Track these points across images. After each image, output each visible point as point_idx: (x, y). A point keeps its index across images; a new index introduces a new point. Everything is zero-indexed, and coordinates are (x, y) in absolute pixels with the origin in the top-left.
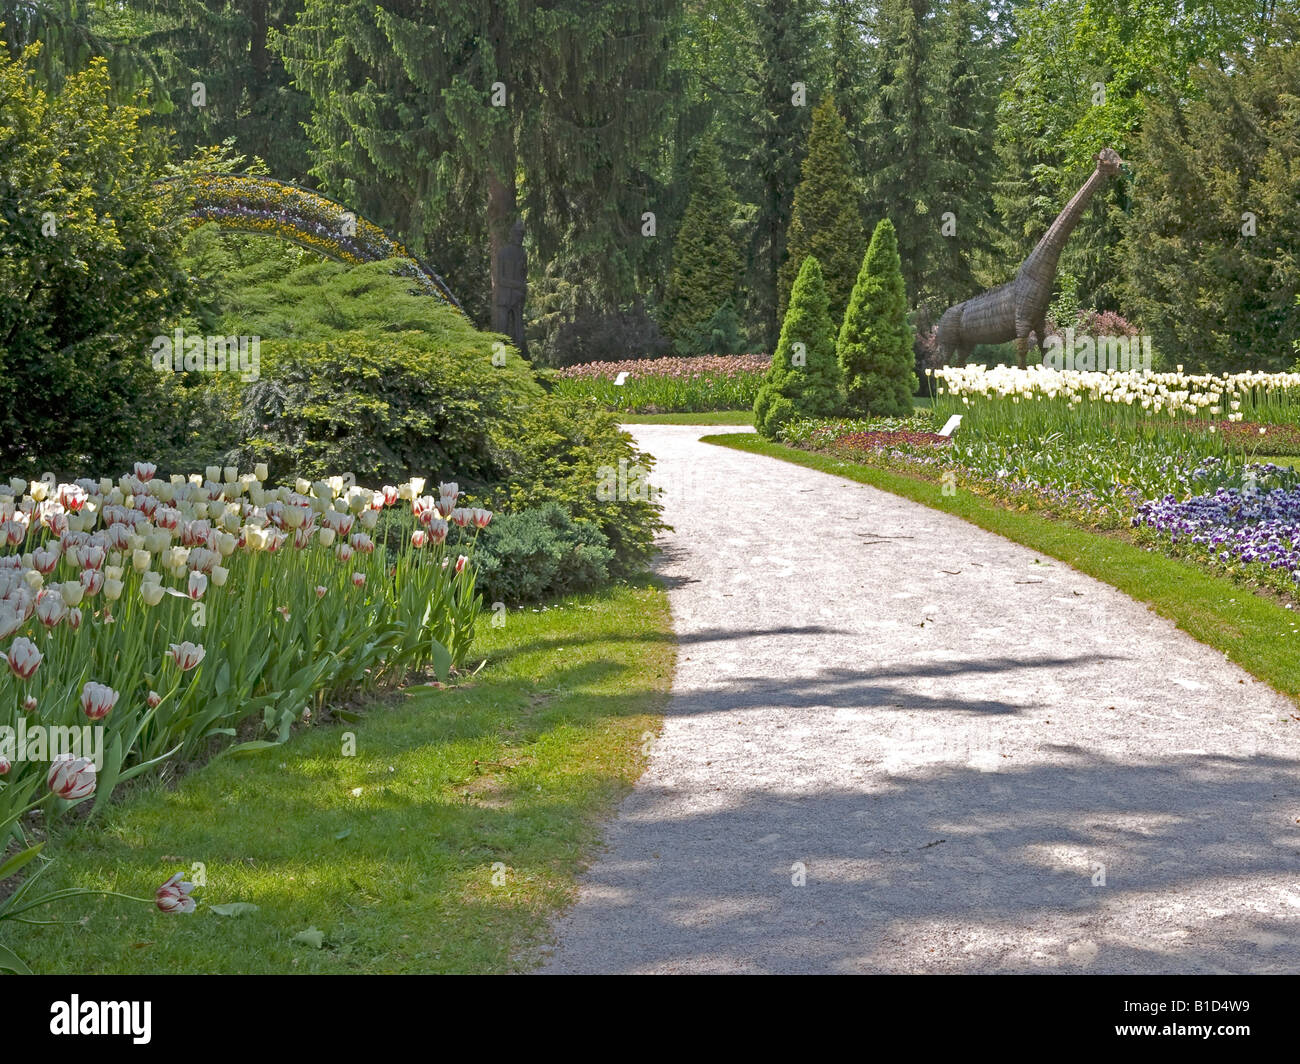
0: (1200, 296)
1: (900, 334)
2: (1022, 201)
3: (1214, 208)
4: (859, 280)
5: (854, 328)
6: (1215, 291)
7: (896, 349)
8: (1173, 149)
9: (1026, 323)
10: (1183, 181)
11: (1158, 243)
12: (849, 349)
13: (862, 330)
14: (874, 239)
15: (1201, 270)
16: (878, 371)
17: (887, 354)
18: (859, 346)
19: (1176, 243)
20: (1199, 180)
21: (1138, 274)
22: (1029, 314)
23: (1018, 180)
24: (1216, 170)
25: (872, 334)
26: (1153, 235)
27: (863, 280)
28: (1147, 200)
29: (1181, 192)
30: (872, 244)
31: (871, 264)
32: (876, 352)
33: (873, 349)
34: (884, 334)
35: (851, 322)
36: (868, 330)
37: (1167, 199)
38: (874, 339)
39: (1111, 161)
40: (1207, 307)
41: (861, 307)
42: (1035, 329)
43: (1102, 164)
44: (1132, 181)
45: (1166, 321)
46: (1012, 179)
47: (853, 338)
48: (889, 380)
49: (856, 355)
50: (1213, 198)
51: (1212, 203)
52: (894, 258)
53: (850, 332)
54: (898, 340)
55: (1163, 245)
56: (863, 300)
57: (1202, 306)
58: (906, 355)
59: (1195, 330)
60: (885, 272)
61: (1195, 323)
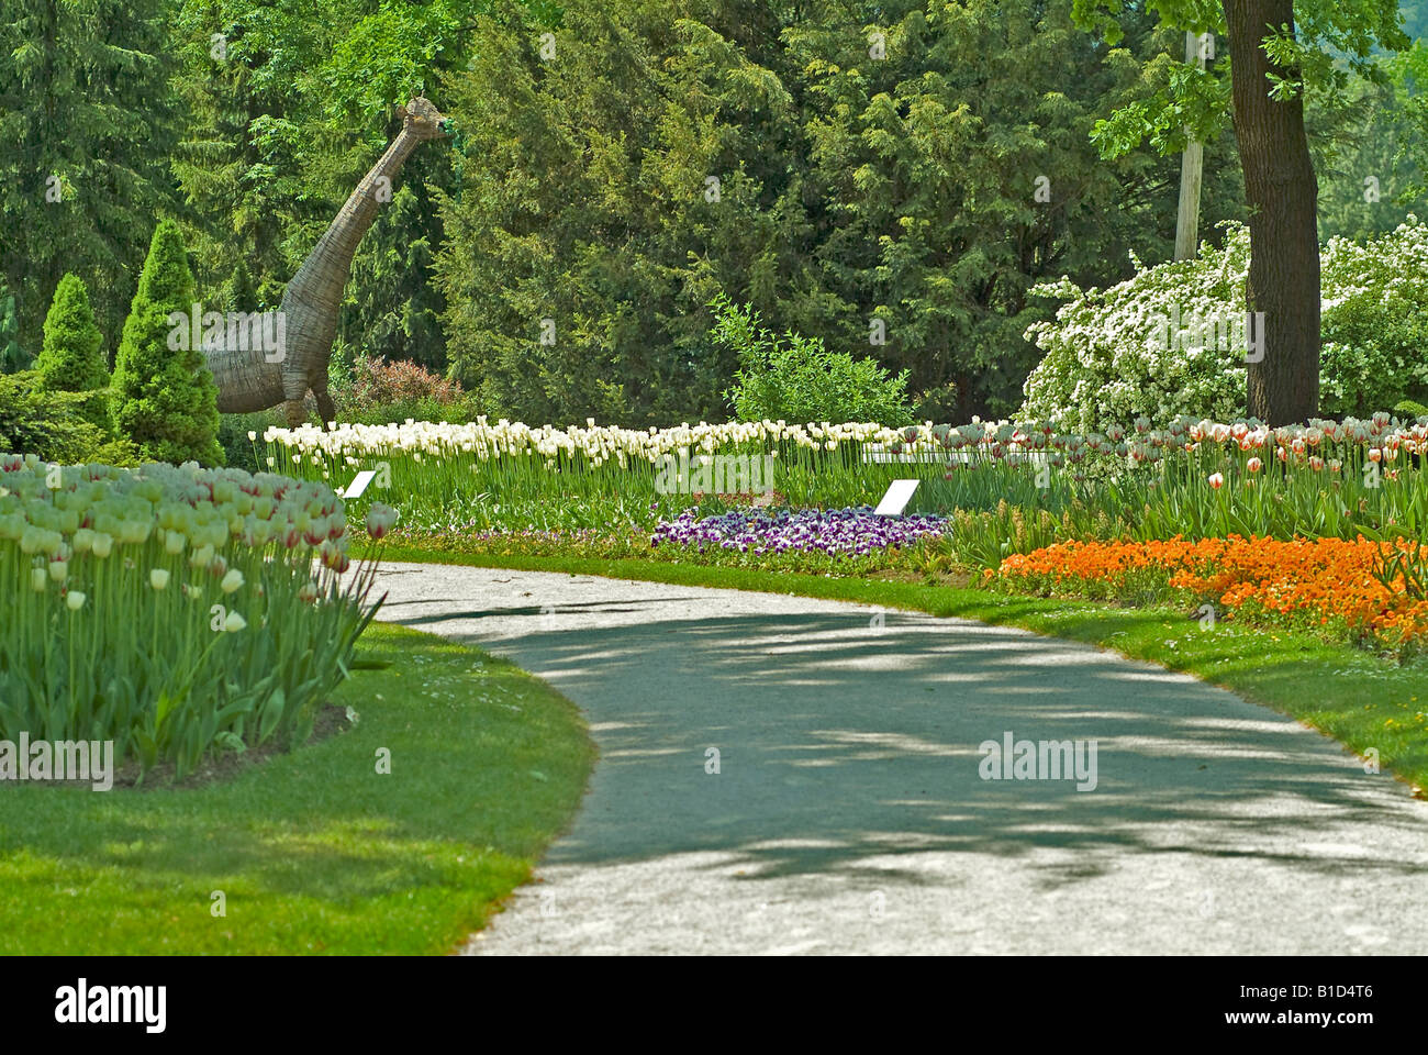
0: (574, 327)
1: (199, 383)
2: (226, 173)
3: (590, 189)
4: (134, 308)
5: (134, 377)
6: (597, 316)
7: (197, 404)
8: (525, 99)
9: (299, 376)
10: (542, 151)
11: (508, 244)
12: (130, 407)
13: (146, 379)
14: (154, 247)
15: (575, 288)
16: (172, 438)
17: (184, 413)
18: (143, 403)
19: (533, 243)
20: (566, 148)
21: (475, 294)
22: (304, 362)
23: (214, 135)
24: (592, 134)
25: (162, 384)
26: (498, 232)
27: (142, 309)
28: (487, 180)
29: (539, 164)
30: (151, 256)
31: (153, 284)
32: (168, 411)
33: (165, 407)
34: (180, 385)
35: (128, 367)
36: (155, 379)
37: (517, 177)
38: (166, 391)
39: (426, 117)
40: (587, 343)
41: (143, 347)
42: (312, 387)
43: (412, 123)
44: (461, 148)
45: (524, 368)
46: (204, 135)
47: (135, 392)
48: (189, 451)
49: (141, 415)
50: (588, 175)
51: (587, 182)
52: (185, 275)
53: (129, 383)
54: (199, 391)
55: (515, 246)
56: (144, 336)
57: (580, 342)
58: (209, 414)
59: (570, 379)
60: (174, 295)
61: (568, 369)
